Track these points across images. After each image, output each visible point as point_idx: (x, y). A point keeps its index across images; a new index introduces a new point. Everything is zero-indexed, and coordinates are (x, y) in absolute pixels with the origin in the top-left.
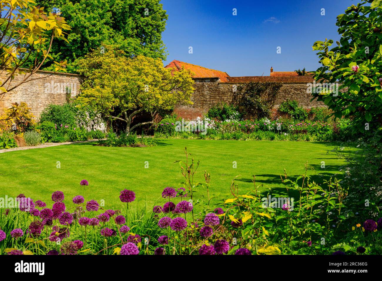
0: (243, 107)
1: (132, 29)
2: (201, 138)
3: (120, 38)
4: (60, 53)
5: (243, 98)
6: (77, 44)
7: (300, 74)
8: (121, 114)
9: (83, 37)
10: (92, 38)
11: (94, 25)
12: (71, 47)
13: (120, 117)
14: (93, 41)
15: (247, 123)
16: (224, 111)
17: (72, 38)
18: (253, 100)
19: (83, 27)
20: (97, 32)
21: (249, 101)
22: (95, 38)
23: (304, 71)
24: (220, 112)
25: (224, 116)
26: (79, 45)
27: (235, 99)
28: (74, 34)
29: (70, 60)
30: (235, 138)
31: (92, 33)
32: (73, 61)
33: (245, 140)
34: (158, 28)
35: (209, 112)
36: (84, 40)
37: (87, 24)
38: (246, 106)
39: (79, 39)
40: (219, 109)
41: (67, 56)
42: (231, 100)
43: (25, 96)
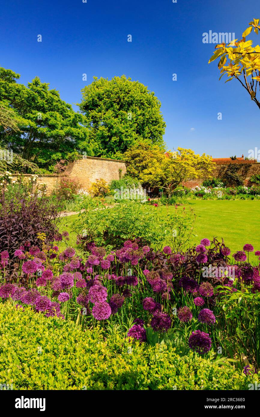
0: (225, 179)
1: (148, 133)
2: (205, 199)
3: (141, 139)
4: (107, 149)
5: (226, 174)
6: (117, 143)
7: (232, 159)
8: (164, 185)
9: (120, 139)
10: (126, 139)
11: (127, 132)
12: (113, 145)
13: (164, 187)
14: (126, 141)
15: (231, 189)
16: (213, 182)
17: (114, 140)
18: (233, 175)
19: (120, 132)
20: (128, 136)
21: (230, 175)
22: (128, 139)
23: (235, 157)
24: (211, 182)
25: (213, 185)
26: (118, 144)
27: (220, 174)
28: (115, 137)
29: (113, 153)
30: (227, 199)
31: (126, 136)
32: (115, 153)
33: (234, 200)
34: (160, 133)
35: (203, 183)
36: (121, 141)
37: (123, 131)
38: (228, 178)
39: (118, 140)
40: (210, 181)
41: (110, 151)
42: (217, 175)
43: (99, 175)
